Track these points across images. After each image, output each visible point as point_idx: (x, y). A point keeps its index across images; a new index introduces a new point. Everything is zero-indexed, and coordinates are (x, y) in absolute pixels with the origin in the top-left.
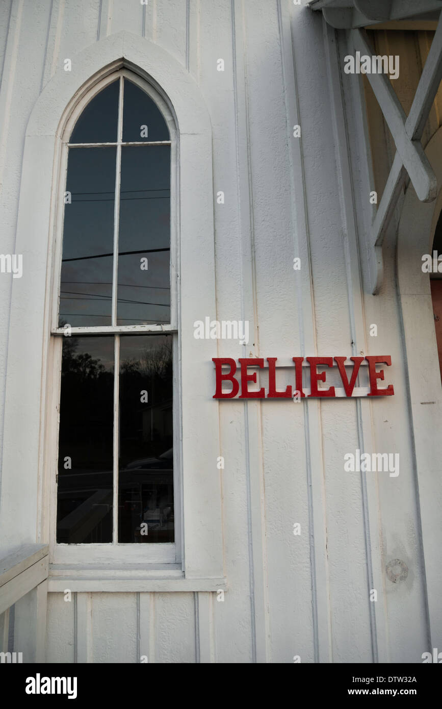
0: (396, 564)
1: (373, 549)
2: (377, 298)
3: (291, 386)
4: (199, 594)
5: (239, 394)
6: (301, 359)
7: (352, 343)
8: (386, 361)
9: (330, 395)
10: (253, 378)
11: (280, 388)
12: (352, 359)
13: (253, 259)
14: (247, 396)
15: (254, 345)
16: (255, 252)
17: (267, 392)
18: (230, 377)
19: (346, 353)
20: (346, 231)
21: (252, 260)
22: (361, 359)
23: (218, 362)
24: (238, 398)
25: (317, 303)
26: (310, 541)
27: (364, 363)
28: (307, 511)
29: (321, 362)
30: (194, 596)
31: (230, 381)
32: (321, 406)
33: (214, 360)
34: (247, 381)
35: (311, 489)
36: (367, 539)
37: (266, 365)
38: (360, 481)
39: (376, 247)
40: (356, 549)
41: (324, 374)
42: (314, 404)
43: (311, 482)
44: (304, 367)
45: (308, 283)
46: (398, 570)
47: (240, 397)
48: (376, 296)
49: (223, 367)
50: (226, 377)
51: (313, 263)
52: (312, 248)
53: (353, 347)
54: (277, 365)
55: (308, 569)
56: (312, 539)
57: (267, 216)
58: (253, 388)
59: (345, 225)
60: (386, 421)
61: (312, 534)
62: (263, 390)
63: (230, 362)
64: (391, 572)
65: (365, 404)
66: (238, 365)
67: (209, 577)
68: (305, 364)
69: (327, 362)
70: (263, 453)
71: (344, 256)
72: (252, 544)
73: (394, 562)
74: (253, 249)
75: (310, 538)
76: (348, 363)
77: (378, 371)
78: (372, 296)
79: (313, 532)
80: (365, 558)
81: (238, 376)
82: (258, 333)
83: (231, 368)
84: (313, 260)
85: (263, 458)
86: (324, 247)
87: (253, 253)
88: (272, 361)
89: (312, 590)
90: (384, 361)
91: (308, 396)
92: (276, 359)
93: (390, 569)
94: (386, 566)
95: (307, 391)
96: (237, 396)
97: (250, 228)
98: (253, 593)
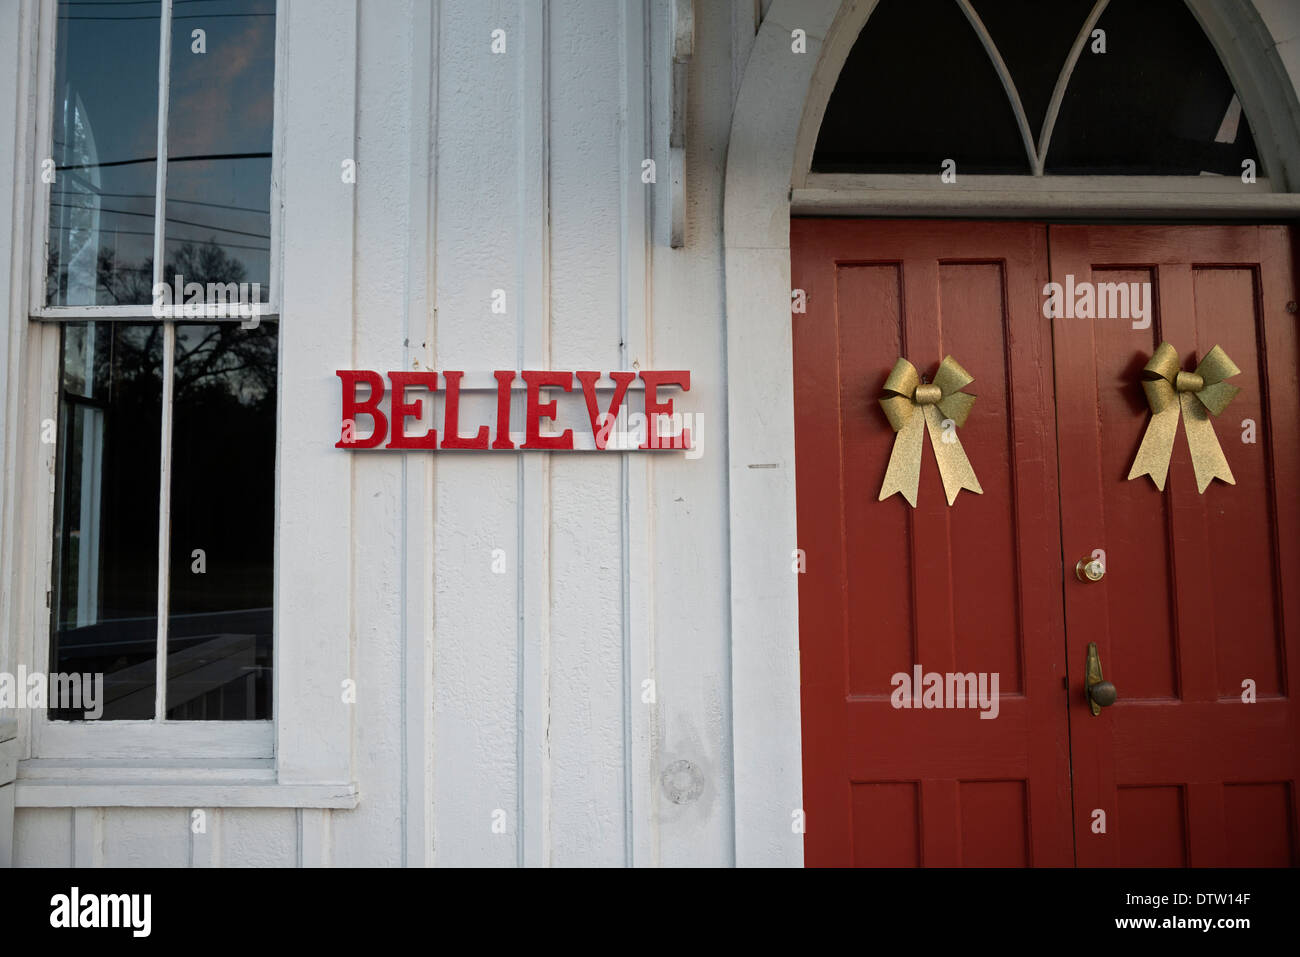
0: (680, 769)
1: (636, 738)
2: (679, 254)
3: (487, 428)
4: (304, 811)
5: (388, 440)
6: (511, 375)
7: (621, 344)
8: (681, 380)
9: (563, 445)
10: (416, 411)
11: (467, 431)
12: (613, 376)
13: (433, 173)
14: (402, 445)
15: (424, 345)
16: (437, 158)
17: (440, 437)
18: (370, 407)
19: (605, 364)
20: (624, 116)
21: (430, 175)
22: (631, 376)
23: (349, 379)
24: (384, 448)
25: (555, 263)
26: (517, 721)
27: (637, 384)
28: (515, 665)
29: (549, 381)
30: (297, 817)
31: (369, 416)
32: (550, 467)
33: (339, 373)
34: (403, 415)
35: (523, 624)
36: (627, 721)
37: (441, 384)
38: (620, 613)
39: (673, 149)
40: (606, 738)
41: (553, 404)
42: (536, 463)
43: (523, 612)
44: (516, 390)
45: (538, 223)
46: (684, 781)
47: (387, 446)
48: (677, 251)
49: (359, 387)
50: (363, 408)
51: (554, 182)
52: (553, 150)
53: (621, 351)
54: (464, 385)
55: (512, 773)
56: (520, 718)
57: (466, 81)
58: (415, 431)
59: (624, 102)
60: (680, 499)
61: (520, 708)
62: (432, 434)
63: (372, 378)
64: (672, 783)
65: (637, 464)
66: (388, 385)
67: (321, 782)
68: (518, 384)
69: (560, 381)
70: (435, 555)
71: (618, 167)
72: (405, 723)
73: (678, 765)
74: (433, 152)
75: (517, 716)
76: (605, 383)
77: (661, 401)
78: (670, 249)
79: (522, 705)
80: (621, 755)
81: (385, 407)
82: (436, 321)
83: (373, 389)
84: (554, 176)
85: (434, 564)
86: (579, 148)
87: (433, 160)
88: (454, 377)
89: (518, 810)
90: (675, 382)
91: (522, 446)
92: (460, 374)
93: (670, 777)
94: (663, 773)
95: (517, 437)
96: (382, 446)
97: (427, 107)
98: (406, 814)
